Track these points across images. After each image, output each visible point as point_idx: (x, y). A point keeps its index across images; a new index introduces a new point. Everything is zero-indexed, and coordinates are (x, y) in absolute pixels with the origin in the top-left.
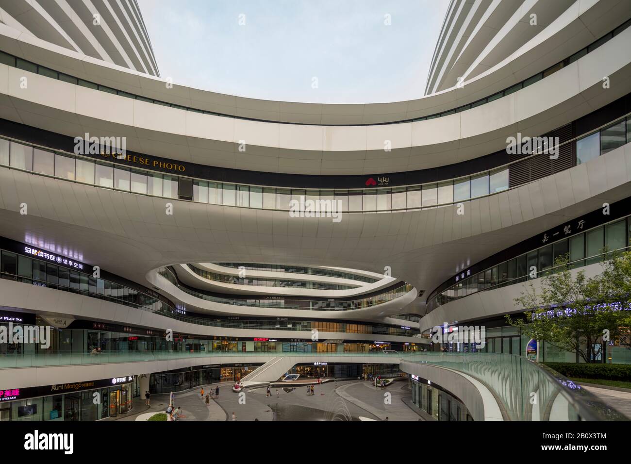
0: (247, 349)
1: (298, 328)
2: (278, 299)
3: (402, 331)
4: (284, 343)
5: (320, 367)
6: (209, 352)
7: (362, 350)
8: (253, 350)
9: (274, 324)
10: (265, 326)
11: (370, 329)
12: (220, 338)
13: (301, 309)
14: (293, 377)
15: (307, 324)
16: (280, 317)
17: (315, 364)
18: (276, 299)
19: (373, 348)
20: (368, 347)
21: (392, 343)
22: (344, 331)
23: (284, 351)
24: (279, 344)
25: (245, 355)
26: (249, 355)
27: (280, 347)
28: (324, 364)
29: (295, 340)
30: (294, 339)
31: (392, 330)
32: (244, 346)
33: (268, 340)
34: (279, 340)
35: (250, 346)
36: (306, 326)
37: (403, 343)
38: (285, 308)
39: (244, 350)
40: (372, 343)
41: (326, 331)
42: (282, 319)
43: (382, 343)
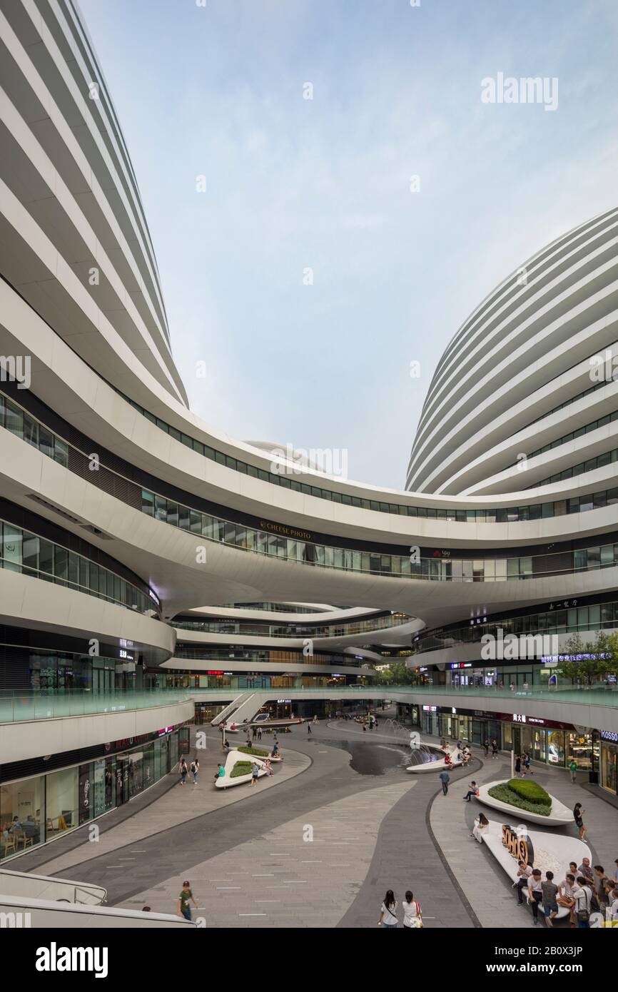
0: (201, 686)
1: (254, 658)
2: (232, 623)
3: (354, 660)
4: (241, 677)
5: (283, 705)
6: (164, 689)
7: (320, 685)
8: (206, 686)
9: (228, 653)
10: (216, 655)
11: (328, 658)
12: (174, 671)
13: (259, 635)
14: (264, 717)
15: (264, 653)
16: (235, 645)
17: (279, 702)
18: (230, 623)
19: (331, 682)
20: (324, 679)
21: (348, 675)
22: (303, 663)
23: (240, 687)
24: (235, 677)
25: (198, 691)
26: (202, 692)
27: (235, 682)
28: (287, 701)
29: (253, 674)
30: (251, 672)
31: (348, 660)
32: (197, 680)
33: (222, 673)
34: (235, 673)
35: (204, 680)
36: (263, 656)
37: (356, 676)
38: (240, 634)
39: (197, 687)
40: (329, 675)
41: (286, 662)
42: (237, 647)
43: (338, 675)
